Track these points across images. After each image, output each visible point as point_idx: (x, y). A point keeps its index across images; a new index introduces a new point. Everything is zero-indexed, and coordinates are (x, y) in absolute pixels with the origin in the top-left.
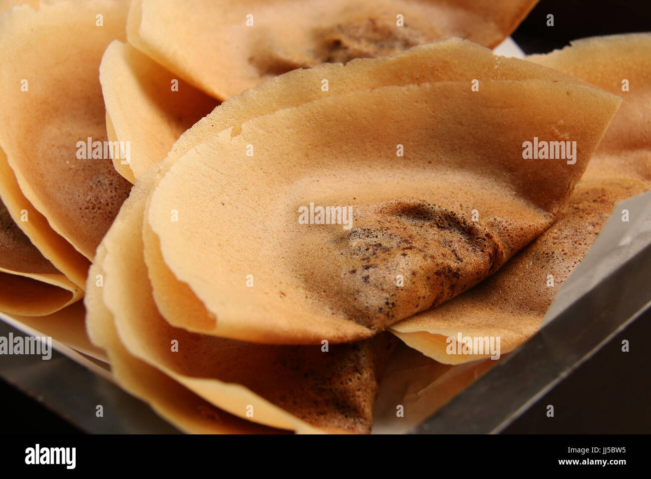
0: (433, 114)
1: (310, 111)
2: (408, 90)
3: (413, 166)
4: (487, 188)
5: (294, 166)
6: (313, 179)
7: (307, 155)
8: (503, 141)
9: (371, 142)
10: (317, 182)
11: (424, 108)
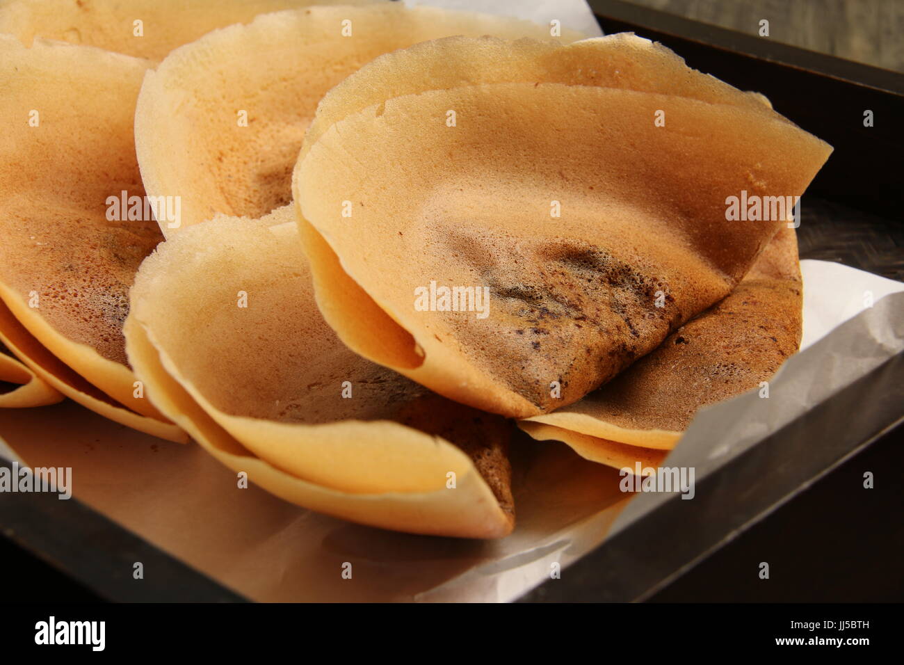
0: (601, 128)
1: (461, 98)
2: (576, 92)
3: (572, 189)
4: (658, 232)
5: (435, 166)
6: (456, 186)
7: (451, 155)
8: (682, 176)
9: (525, 151)
10: (460, 191)
11: (592, 119)
